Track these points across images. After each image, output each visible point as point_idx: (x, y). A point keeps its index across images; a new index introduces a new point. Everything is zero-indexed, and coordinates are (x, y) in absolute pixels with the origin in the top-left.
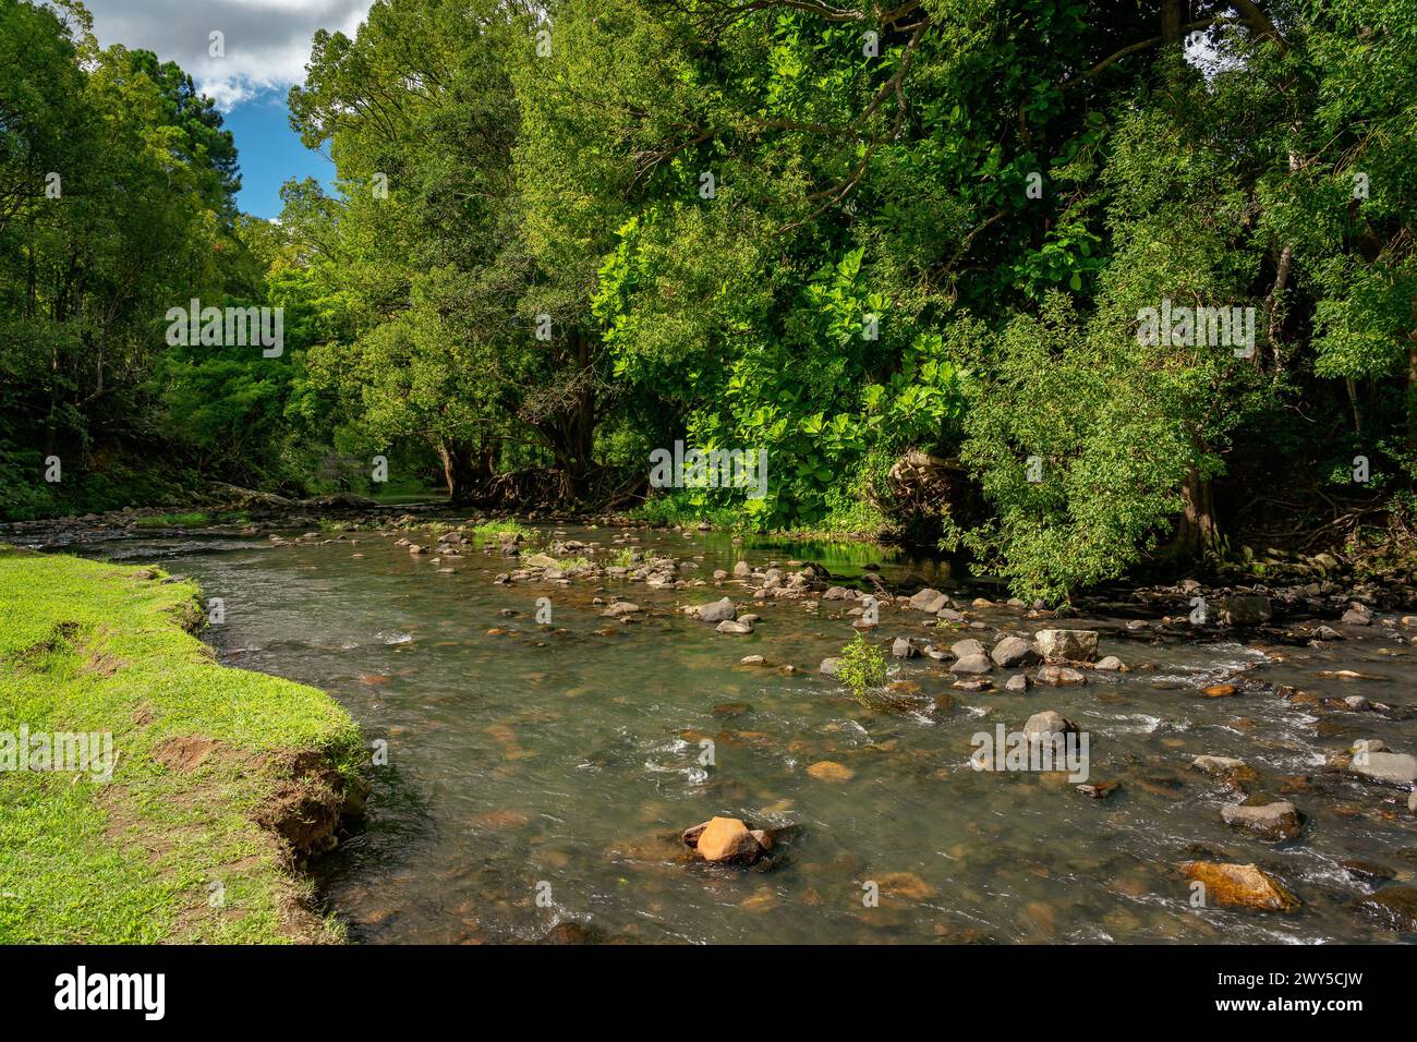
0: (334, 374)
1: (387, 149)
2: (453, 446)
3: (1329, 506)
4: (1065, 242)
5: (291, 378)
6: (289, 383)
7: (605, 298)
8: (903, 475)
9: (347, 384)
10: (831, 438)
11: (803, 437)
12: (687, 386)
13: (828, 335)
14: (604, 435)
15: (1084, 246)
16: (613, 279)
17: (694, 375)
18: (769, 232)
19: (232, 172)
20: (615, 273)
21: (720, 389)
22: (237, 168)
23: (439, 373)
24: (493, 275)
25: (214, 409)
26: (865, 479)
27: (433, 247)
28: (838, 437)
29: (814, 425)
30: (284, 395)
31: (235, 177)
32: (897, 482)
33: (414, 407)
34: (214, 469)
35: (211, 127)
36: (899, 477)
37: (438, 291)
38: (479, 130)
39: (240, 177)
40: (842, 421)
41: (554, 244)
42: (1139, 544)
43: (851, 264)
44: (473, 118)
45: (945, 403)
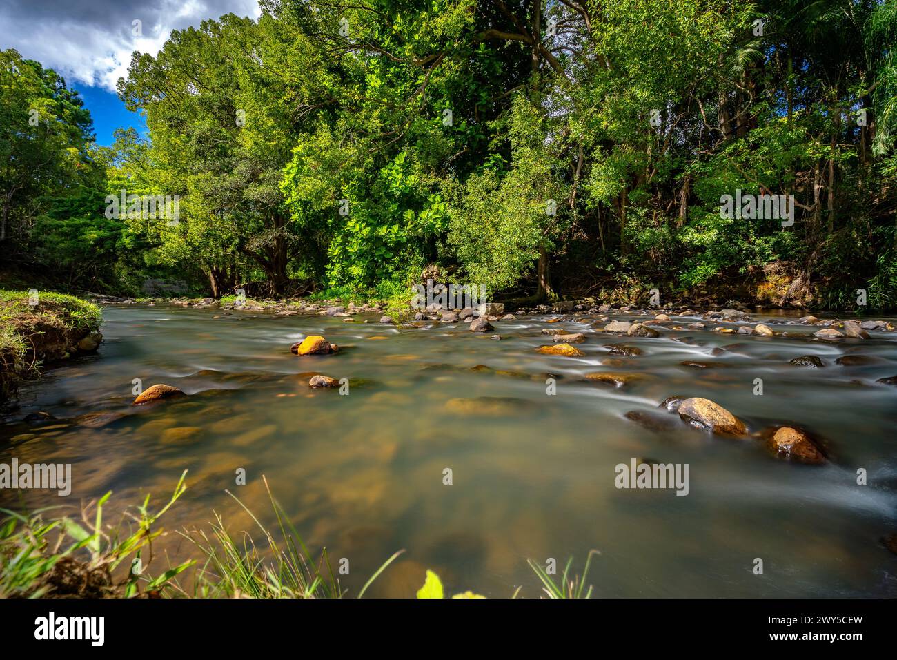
0: (144, 226)
1: (174, 113)
2: (215, 273)
3: (593, 279)
4: (493, 162)
5: (120, 229)
6: (119, 231)
7: (287, 183)
8: (427, 276)
9: (152, 231)
10: (391, 236)
11: (379, 238)
12: (327, 226)
13: (390, 191)
14: (294, 272)
15: (501, 165)
16: (290, 173)
17: (330, 221)
18: (363, 143)
19: (90, 131)
20: (291, 171)
21: (343, 228)
22: (92, 130)
23: (202, 226)
24: (231, 178)
25: (74, 243)
26: (411, 278)
27: (199, 164)
28: (394, 236)
29: (383, 231)
30: (117, 237)
31: (92, 134)
32: (424, 279)
33: (190, 244)
34: (79, 284)
35: (76, 106)
36: (425, 277)
37: (202, 184)
38: (224, 108)
39: (95, 135)
40: (396, 228)
41: (256, 143)
42: (521, 272)
43: (400, 159)
44: (221, 100)
45: (441, 221)
